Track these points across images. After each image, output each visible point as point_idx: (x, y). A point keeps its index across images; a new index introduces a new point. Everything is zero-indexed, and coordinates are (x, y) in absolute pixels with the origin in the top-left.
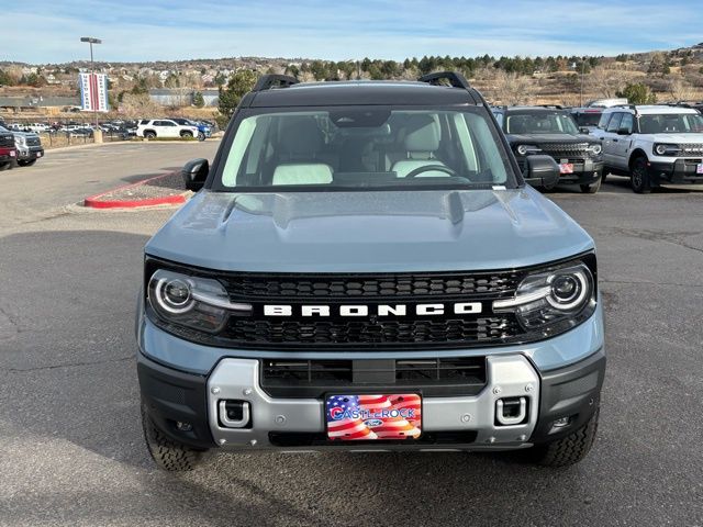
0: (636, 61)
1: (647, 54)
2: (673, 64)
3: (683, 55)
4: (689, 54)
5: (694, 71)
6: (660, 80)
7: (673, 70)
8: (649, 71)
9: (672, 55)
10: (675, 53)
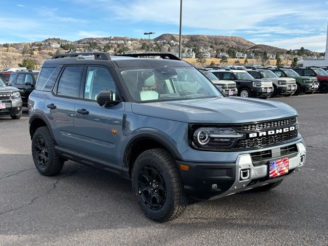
0: (14, 47)
1: (20, 44)
2: (34, 50)
3: (38, 45)
4: (41, 45)
5: (46, 54)
6: (29, 58)
7: (35, 53)
8: (23, 53)
9: (33, 45)
10: (34, 44)
